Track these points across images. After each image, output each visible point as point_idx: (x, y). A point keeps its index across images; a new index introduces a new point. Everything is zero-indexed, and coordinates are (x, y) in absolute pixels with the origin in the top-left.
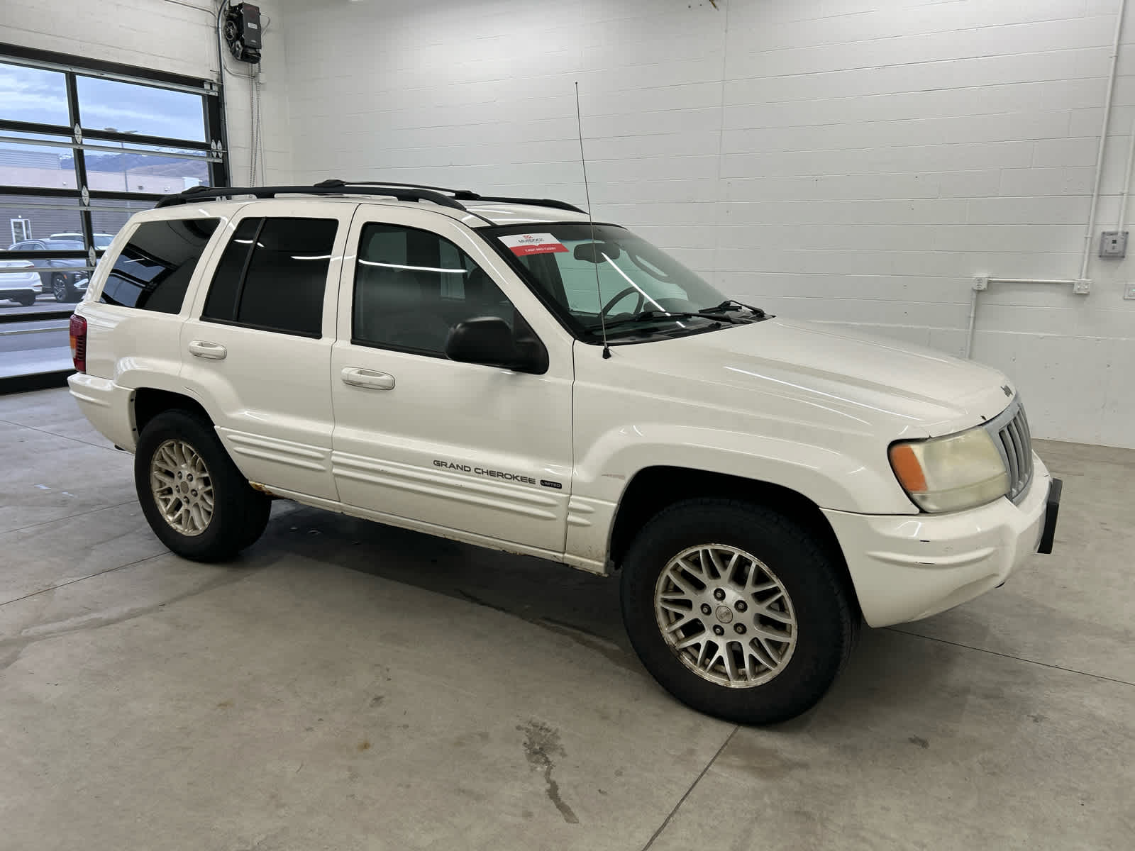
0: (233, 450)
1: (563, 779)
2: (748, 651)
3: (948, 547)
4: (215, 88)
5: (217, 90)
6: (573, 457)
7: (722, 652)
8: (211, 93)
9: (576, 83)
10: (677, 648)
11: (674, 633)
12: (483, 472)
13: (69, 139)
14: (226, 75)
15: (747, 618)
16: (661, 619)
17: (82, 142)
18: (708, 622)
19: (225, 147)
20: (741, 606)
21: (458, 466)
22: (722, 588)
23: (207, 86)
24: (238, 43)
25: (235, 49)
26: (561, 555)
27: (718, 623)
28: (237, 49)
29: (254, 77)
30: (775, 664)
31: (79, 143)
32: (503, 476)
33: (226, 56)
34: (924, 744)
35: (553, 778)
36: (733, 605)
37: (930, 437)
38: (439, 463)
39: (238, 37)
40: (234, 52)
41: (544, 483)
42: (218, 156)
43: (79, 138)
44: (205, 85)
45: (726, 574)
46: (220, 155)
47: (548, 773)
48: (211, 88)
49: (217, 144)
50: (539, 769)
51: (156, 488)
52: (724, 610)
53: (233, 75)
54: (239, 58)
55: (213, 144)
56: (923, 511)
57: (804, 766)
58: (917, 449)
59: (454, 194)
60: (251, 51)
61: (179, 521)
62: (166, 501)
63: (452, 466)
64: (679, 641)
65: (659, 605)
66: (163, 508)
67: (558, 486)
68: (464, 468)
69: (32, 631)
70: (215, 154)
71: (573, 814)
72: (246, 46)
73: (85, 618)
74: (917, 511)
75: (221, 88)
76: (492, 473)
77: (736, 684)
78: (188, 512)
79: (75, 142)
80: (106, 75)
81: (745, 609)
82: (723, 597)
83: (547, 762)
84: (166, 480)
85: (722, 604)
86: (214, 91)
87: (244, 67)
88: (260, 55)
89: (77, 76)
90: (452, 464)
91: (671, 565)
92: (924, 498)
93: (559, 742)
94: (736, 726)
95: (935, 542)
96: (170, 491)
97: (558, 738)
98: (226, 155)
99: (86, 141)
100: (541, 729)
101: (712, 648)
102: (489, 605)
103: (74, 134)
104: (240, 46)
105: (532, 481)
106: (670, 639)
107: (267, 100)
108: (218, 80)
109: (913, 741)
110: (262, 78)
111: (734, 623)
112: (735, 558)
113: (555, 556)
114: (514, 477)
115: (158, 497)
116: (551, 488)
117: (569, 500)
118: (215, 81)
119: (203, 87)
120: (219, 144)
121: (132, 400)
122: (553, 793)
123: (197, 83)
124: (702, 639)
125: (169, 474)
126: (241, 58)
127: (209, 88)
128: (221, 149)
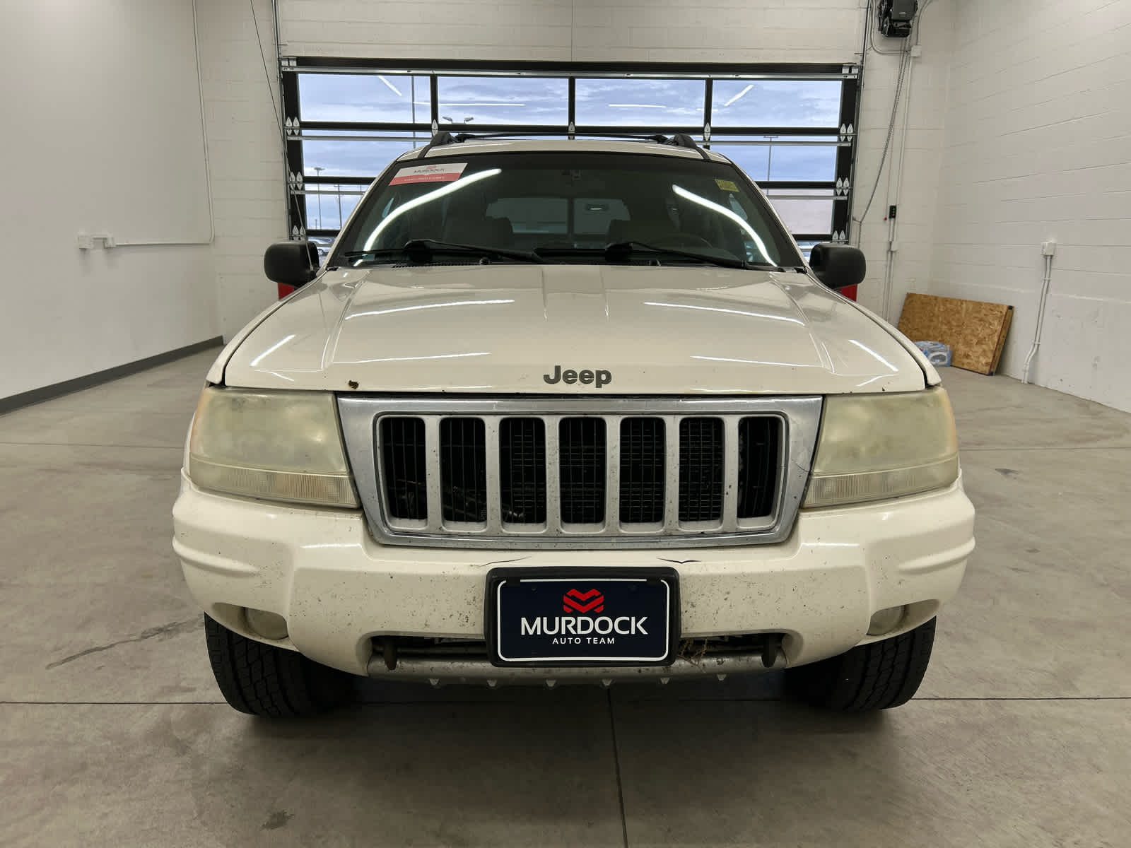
4: (855, 71)
5: (857, 72)
8: (849, 77)
13: (699, 138)
14: (871, 54)
17: (709, 139)
19: (856, 131)
23: (845, 71)
25: (883, 25)
28: (885, 25)
29: (906, 51)
31: (706, 140)
33: (874, 35)
39: (887, 13)
40: (881, 29)
42: (846, 140)
43: (708, 135)
44: (843, 70)
46: (849, 139)
48: (850, 71)
49: (847, 128)
53: (883, 54)
54: (887, 35)
55: (843, 127)
60: (901, 25)
70: (843, 138)
72: (895, 21)
75: (861, 69)
80: (740, 76)
86: (853, 75)
87: (896, 43)
88: (909, 27)
89: (715, 81)
98: (855, 139)
103: (704, 132)
104: (889, 22)
107: (921, 76)
108: (860, 62)
110: (915, 51)
118: (857, 63)
119: (840, 72)
120: (850, 128)
123: (829, 70)
126: (891, 33)
127: (848, 72)
128: (852, 131)
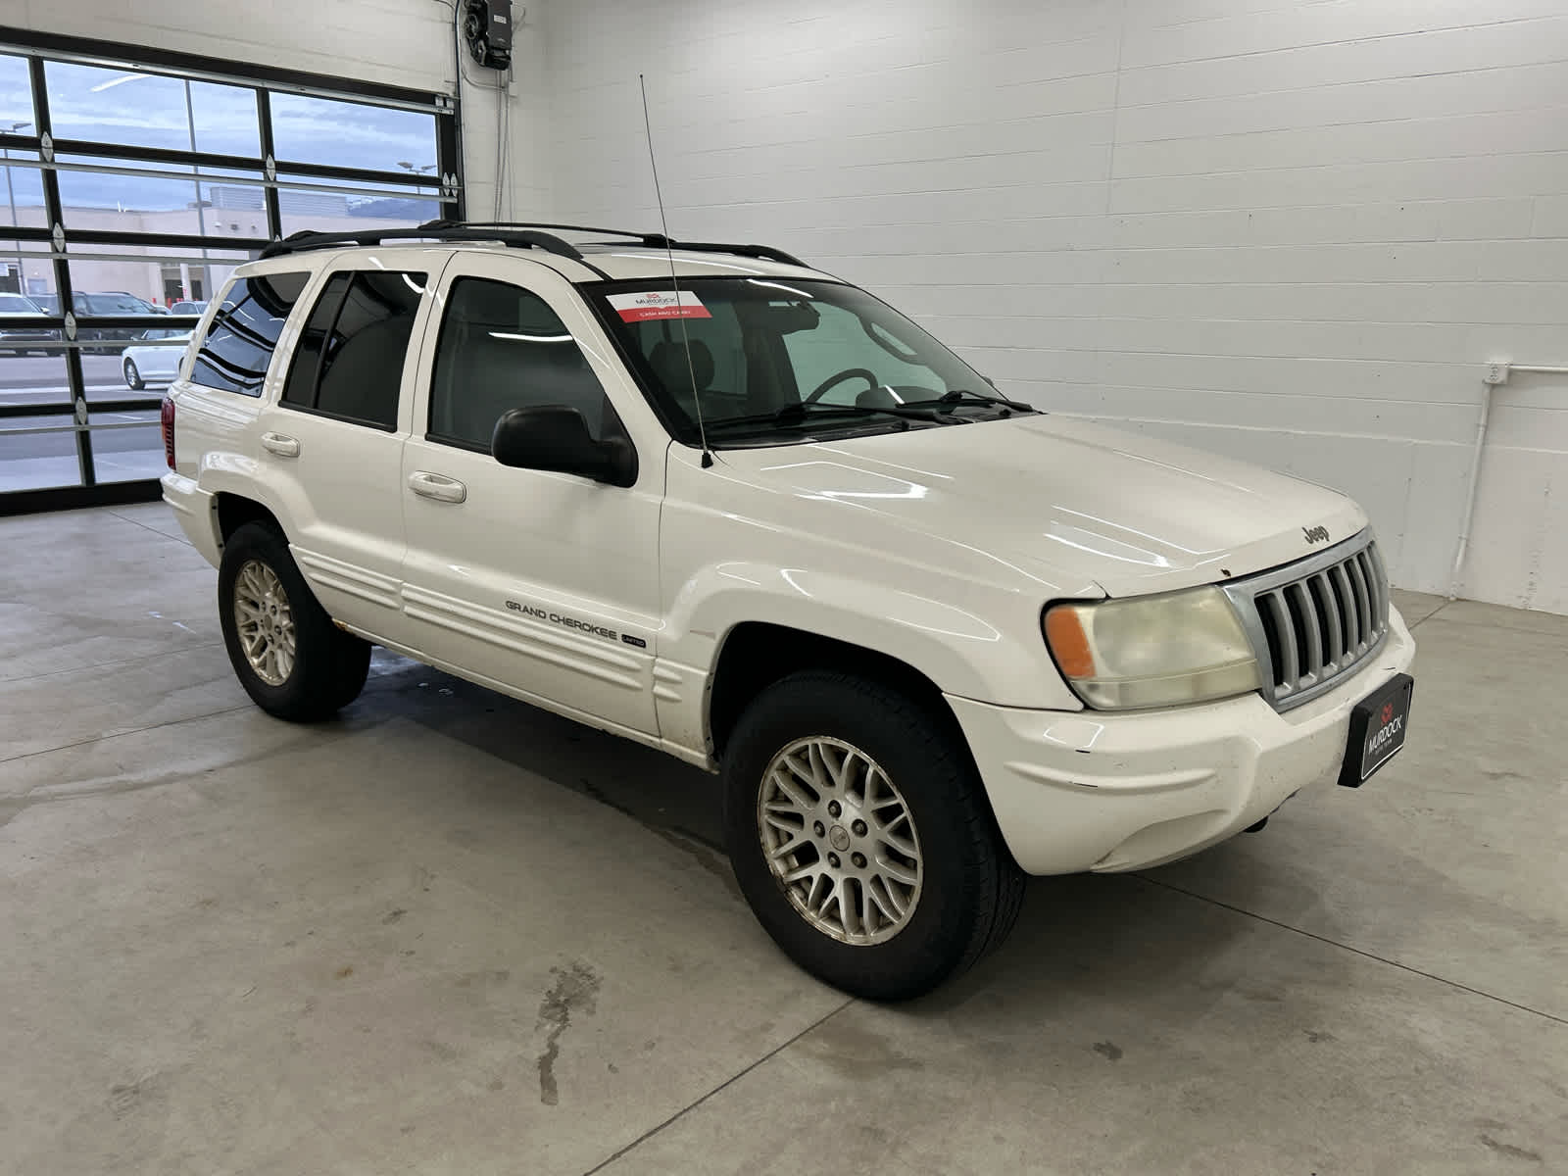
0: (310, 576)
1: (568, 1044)
2: (869, 892)
3: (1123, 763)
4: (450, 104)
5: (453, 106)
6: (660, 604)
7: (838, 891)
8: (445, 112)
9: (641, 76)
10: (785, 882)
11: (785, 858)
12: (559, 620)
13: (259, 175)
14: (464, 83)
15: (867, 845)
16: (768, 839)
17: (275, 179)
18: (823, 847)
19: (461, 181)
20: (859, 827)
21: (532, 609)
22: (839, 801)
23: (439, 102)
24: (482, 43)
25: (477, 52)
26: (657, 740)
27: (834, 851)
28: (480, 51)
29: (503, 88)
30: (898, 915)
31: (272, 179)
32: (581, 626)
33: (466, 61)
34: (1114, 1053)
35: (558, 1041)
36: (850, 825)
37: (1108, 597)
38: (513, 606)
39: (481, 35)
40: (476, 55)
41: (627, 639)
42: (451, 195)
43: (271, 173)
44: (437, 101)
45: (841, 779)
46: (455, 193)
47: (556, 1034)
48: (445, 104)
49: (450, 179)
50: (548, 1027)
51: (241, 621)
52: (839, 832)
53: (476, 86)
54: (482, 63)
55: (446, 178)
56: (1088, 708)
57: (916, 1065)
58: (1085, 615)
59: (642, 240)
60: (498, 54)
61: (263, 665)
62: (252, 639)
63: (526, 609)
64: (791, 871)
65: (764, 818)
66: (248, 647)
67: (639, 643)
68: (539, 613)
69: (41, 791)
70: (447, 192)
71: (556, 1092)
72: (493, 48)
73: (112, 779)
74: (1079, 706)
75: (458, 104)
76: (569, 622)
77: (853, 939)
78: (272, 653)
79: (267, 179)
80: (307, 91)
81: (864, 832)
82: (838, 814)
83: (565, 1019)
84: (251, 611)
85: (836, 823)
86: (449, 109)
87: (489, 75)
88: (509, 58)
89: (271, 93)
90: (525, 607)
91: (777, 763)
92: (1093, 688)
93: (594, 995)
94: (850, 999)
95: (1096, 753)
96: (253, 627)
97: (597, 989)
98: (462, 193)
99: (282, 177)
100: (583, 975)
101: (827, 884)
102: (611, 804)
103: (266, 168)
104: (484, 48)
105: (612, 635)
106: (779, 868)
107: (519, 119)
108: (454, 93)
109: (1099, 1048)
110: (513, 89)
111: (850, 851)
112: (849, 757)
113: (652, 741)
114: (593, 629)
115: (243, 632)
116: (631, 645)
117: (653, 663)
118: (451, 95)
119: (434, 103)
120: (454, 178)
121: (214, 508)
122: (545, 1064)
123: (425, 98)
124: (816, 871)
125: (255, 605)
126: (486, 62)
127: (442, 104)
128: (456, 184)
